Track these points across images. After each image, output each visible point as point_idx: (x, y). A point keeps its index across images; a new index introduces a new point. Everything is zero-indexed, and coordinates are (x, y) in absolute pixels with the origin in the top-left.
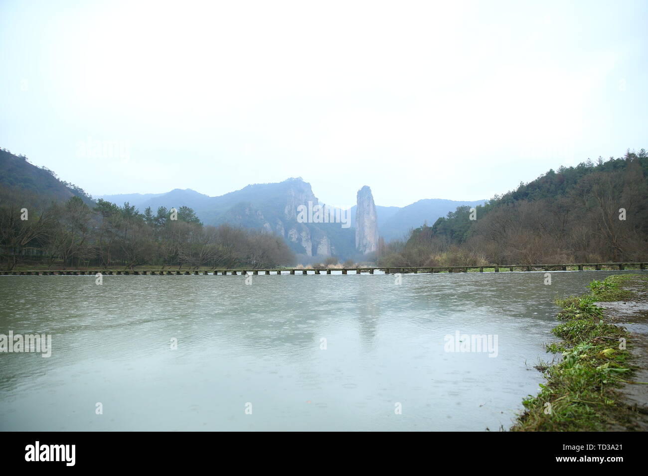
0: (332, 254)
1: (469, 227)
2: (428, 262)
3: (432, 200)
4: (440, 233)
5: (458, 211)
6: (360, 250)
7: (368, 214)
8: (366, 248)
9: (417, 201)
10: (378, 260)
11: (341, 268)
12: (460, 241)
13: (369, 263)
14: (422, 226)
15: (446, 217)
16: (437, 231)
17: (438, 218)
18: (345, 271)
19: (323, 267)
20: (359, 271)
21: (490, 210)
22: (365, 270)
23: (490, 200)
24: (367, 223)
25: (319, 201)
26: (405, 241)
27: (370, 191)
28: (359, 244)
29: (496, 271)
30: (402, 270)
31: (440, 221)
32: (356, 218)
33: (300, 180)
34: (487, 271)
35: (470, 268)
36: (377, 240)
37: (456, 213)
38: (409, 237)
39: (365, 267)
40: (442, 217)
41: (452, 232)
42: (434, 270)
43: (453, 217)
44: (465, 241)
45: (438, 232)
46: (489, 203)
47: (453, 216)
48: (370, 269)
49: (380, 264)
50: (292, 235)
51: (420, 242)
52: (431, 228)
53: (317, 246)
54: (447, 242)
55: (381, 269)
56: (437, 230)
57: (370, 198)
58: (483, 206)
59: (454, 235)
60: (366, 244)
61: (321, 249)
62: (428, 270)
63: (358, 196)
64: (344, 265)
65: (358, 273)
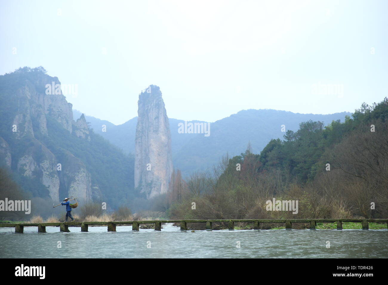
0: (94, 198)
1: (319, 156)
2: (251, 211)
3: (261, 111)
4: (272, 165)
5: (302, 130)
6: (142, 191)
7: (156, 131)
8: (151, 188)
9: (236, 113)
10: (170, 209)
11: (108, 220)
12: (305, 178)
13: (156, 213)
14: (244, 152)
15: (283, 139)
16: (267, 161)
17: (269, 141)
18: (112, 227)
19: (77, 220)
20: (136, 226)
21: (354, 128)
22: (148, 225)
23: (354, 112)
24: (154, 147)
25: (73, 108)
26: (214, 177)
27: (160, 94)
28: (141, 182)
29: (364, 228)
30: (208, 224)
31: (273, 145)
32: (136, 139)
33: (41, 72)
34: (348, 228)
35: (320, 221)
36: (171, 175)
37: (299, 133)
38: (221, 172)
39: (150, 219)
40: (276, 139)
41: (293, 164)
42: (262, 225)
43: (294, 140)
44: (312, 178)
45: (270, 163)
46: (352, 118)
47: (294, 136)
48: (155, 222)
49: (175, 214)
50: (25, 165)
51: (240, 179)
52: (257, 156)
53: (69, 184)
54: (284, 180)
55: (176, 223)
56: (268, 159)
57: (160, 105)
58: (343, 121)
59: (295, 168)
60: (152, 182)
61: (74, 189)
62: (252, 225)
63: (139, 103)
64: (113, 217)
65: (136, 229)
